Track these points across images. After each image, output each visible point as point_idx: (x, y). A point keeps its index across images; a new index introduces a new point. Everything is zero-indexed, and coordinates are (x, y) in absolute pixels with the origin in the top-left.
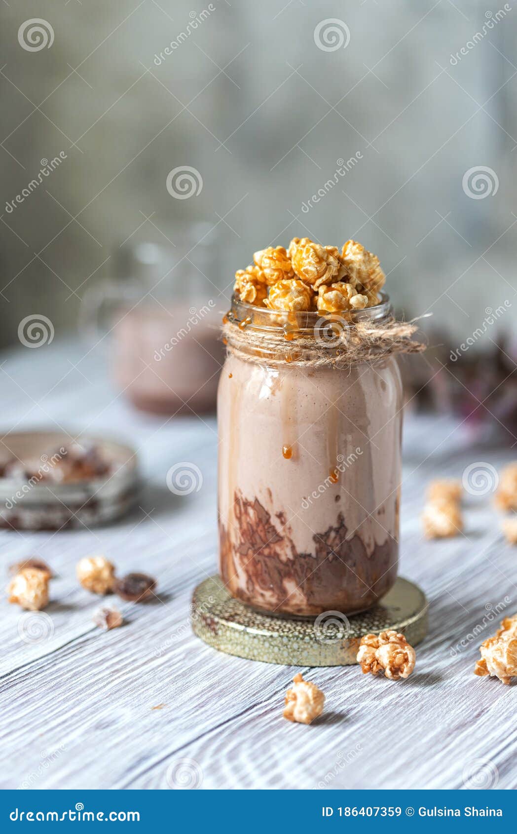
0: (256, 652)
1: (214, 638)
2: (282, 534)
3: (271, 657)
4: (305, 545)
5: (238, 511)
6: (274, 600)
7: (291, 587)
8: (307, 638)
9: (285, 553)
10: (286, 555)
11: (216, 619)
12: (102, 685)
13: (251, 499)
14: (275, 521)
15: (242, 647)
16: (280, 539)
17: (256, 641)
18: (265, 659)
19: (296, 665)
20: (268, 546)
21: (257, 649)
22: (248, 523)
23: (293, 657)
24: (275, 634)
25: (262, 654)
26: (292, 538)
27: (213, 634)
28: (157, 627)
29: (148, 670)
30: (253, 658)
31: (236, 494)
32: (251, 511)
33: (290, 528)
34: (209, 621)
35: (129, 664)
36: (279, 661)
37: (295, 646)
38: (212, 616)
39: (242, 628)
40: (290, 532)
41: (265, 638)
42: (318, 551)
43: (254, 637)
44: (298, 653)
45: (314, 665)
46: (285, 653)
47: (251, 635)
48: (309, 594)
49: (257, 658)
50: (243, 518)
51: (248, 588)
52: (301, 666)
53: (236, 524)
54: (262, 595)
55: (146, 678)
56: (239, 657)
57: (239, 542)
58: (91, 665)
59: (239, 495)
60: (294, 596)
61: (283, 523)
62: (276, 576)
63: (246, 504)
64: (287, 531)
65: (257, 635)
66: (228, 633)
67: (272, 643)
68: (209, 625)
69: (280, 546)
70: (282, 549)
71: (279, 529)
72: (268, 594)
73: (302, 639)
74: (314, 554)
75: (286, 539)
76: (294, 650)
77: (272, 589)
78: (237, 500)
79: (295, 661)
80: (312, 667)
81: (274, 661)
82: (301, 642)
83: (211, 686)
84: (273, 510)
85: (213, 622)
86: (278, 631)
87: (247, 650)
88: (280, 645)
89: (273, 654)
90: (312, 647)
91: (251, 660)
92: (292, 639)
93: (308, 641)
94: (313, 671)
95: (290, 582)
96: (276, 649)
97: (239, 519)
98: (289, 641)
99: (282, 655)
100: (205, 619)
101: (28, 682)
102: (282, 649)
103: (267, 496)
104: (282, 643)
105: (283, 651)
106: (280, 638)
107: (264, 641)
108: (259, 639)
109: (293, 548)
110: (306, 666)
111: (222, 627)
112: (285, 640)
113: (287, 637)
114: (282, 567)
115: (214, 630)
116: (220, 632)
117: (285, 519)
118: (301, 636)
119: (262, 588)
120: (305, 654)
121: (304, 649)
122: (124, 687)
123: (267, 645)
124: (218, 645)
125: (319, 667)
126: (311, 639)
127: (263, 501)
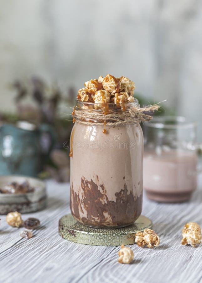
0: (93, 242)
1: (74, 238)
2: (102, 194)
3: (100, 243)
4: (112, 197)
5: (83, 186)
6: (99, 221)
7: (106, 215)
8: (114, 235)
9: (104, 201)
10: (104, 202)
11: (75, 231)
12: (38, 257)
13: (89, 180)
14: (100, 189)
15: (87, 240)
16: (101, 196)
17: (93, 237)
18: (97, 244)
19: (110, 246)
20: (96, 199)
21: (94, 241)
22: (88, 190)
23: (109, 242)
24: (101, 234)
25: (96, 242)
26: (106, 195)
27: (74, 236)
28: (47, 237)
29: (53, 251)
30: (92, 244)
31: (82, 179)
32: (89, 185)
33: (106, 191)
34: (71, 232)
35: (44, 249)
36: (103, 245)
37: (110, 238)
38: (73, 230)
39: (87, 233)
40: (106, 193)
41: (97, 236)
42: (117, 200)
43: (93, 236)
44: (111, 241)
45: (117, 245)
46: (106, 241)
47: (91, 235)
48: (113, 218)
49: (94, 244)
50: (86, 188)
51: (88, 217)
52: (112, 246)
53: (82, 191)
54: (94, 219)
55: (54, 253)
56: (86, 244)
57: (83, 198)
58: (29, 250)
59: (84, 179)
60: (107, 218)
61: (103, 189)
62: (100, 211)
63: (87, 182)
64: (105, 192)
65: (94, 235)
66: (81, 235)
67: (100, 238)
68: (72, 233)
69: (101, 198)
70: (103, 200)
71: (101, 191)
72: (96, 218)
73: (112, 235)
74: (115, 201)
75: (104, 195)
76: (109, 240)
77: (98, 216)
78: (83, 181)
79: (109, 244)
80: (117, 246)
81: (101, 245)
82: (112, 237)
83: (82, 254)
84: (99, 184)
85: (73, 232)
86: (102, 233)
87: (89, 241)
88: (104, 238)
89: (101, 242)
90: (116, 238)
91: (91, 245)
92: (108, 235)
93: (115, 236)
94: (117, 248)
95: (106, 213)
96: (102, 240)
97: (84, 189)
98: (107, 236)
99: (104, 242)
100: (69, 231)
101: (8, 257)
102: (104, 240)
103: (96, 178)
104: (104, 237)
105: (105, 240)
106: (103, 235)
107: (97, 237)
108: (94, 236)
109: (107, 199)
110: (114, 246)
111: (78, 233)
112: (105, 236)
113: (106, 235)
114: (102, 207)
115: (74, 235)
116: (77, 235)
117: (104, 187)
118: (112, 234)
119: (94, 217)
120: (114, 241)
121: (113, 239)
122: (48, 256)
123: (98, 238)
124: (76, 241)
125: (119, 246)
126: (116, 235)
127: (94, 181)
